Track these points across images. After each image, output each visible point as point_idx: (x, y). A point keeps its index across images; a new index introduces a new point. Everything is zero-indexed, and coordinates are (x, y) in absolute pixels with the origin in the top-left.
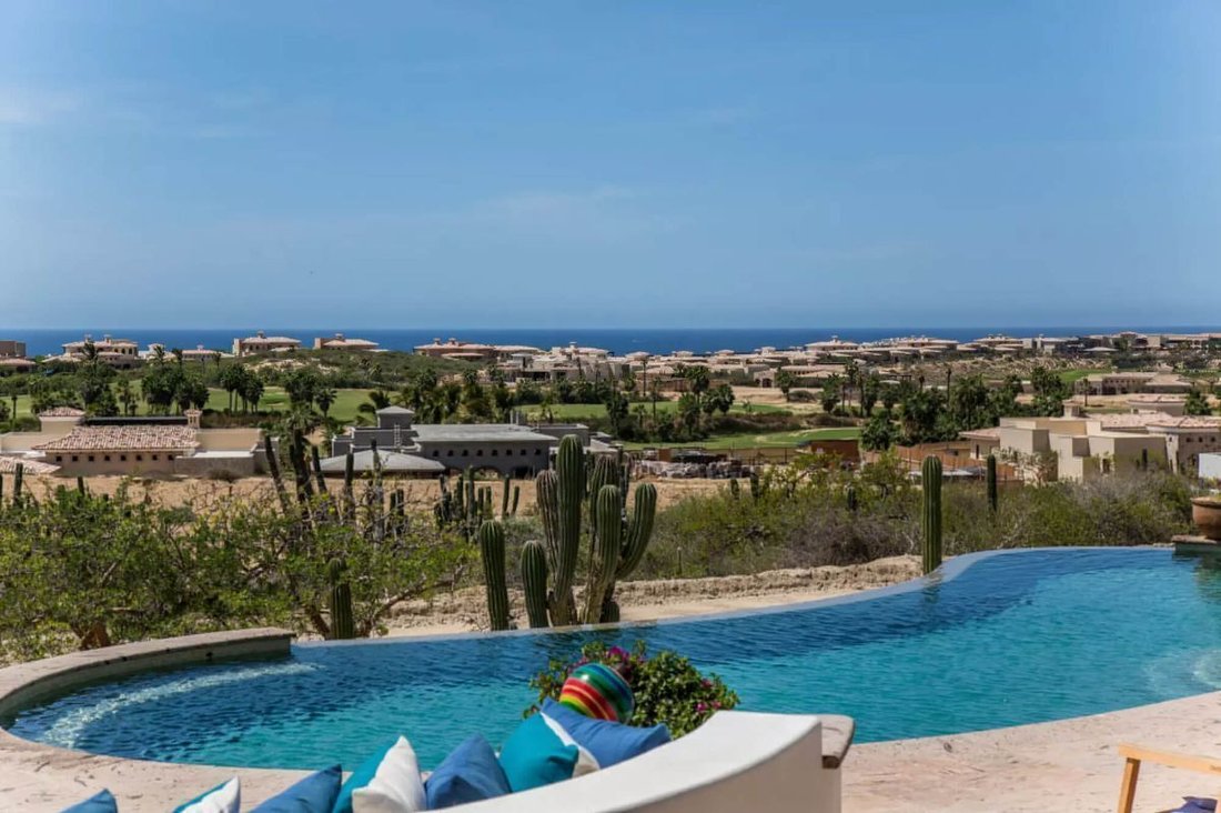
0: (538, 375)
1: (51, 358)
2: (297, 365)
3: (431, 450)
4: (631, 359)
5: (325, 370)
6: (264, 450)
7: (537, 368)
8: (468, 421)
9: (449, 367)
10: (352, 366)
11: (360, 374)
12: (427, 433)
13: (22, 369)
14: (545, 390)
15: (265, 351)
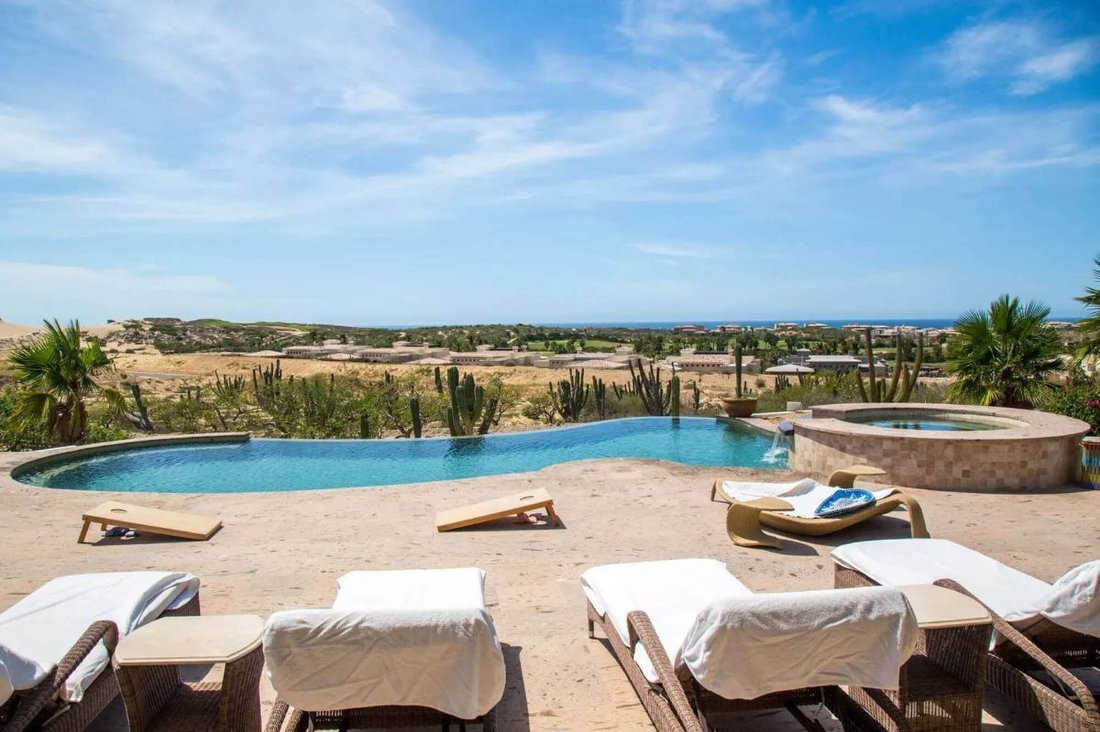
0: (886, 337)
1: (712, 331)
2: (794, 333)
3: (812, 365)
4: (923, 331)
5: (804, 335)
6: (734, 365)
7: (885, 334)
8: (841, 354)
9: (851, 333)
10: (814, 334)
11: (817, 336)
12: (815, 359)
13: (703, 334)
14: (887, 342)
15: (784, 328)
